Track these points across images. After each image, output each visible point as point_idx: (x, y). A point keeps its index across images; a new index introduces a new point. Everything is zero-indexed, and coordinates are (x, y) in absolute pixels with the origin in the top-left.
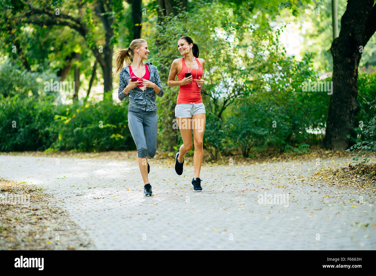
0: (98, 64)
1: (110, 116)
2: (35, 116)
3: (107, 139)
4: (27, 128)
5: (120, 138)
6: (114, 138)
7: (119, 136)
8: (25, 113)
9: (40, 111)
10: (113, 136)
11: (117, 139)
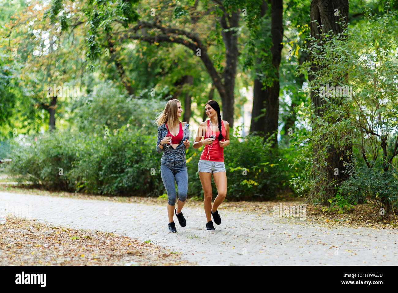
0: (216, 90)
1: (242, 157)
2: (146, 153)
3: (238, 185)
4: (137, 168)
5: (253, 185)
6: (246, 185)
7: (253, 182)
8: (134, 150)
9: (152, 148)
10: (245, 182)
11: (249, 186)
